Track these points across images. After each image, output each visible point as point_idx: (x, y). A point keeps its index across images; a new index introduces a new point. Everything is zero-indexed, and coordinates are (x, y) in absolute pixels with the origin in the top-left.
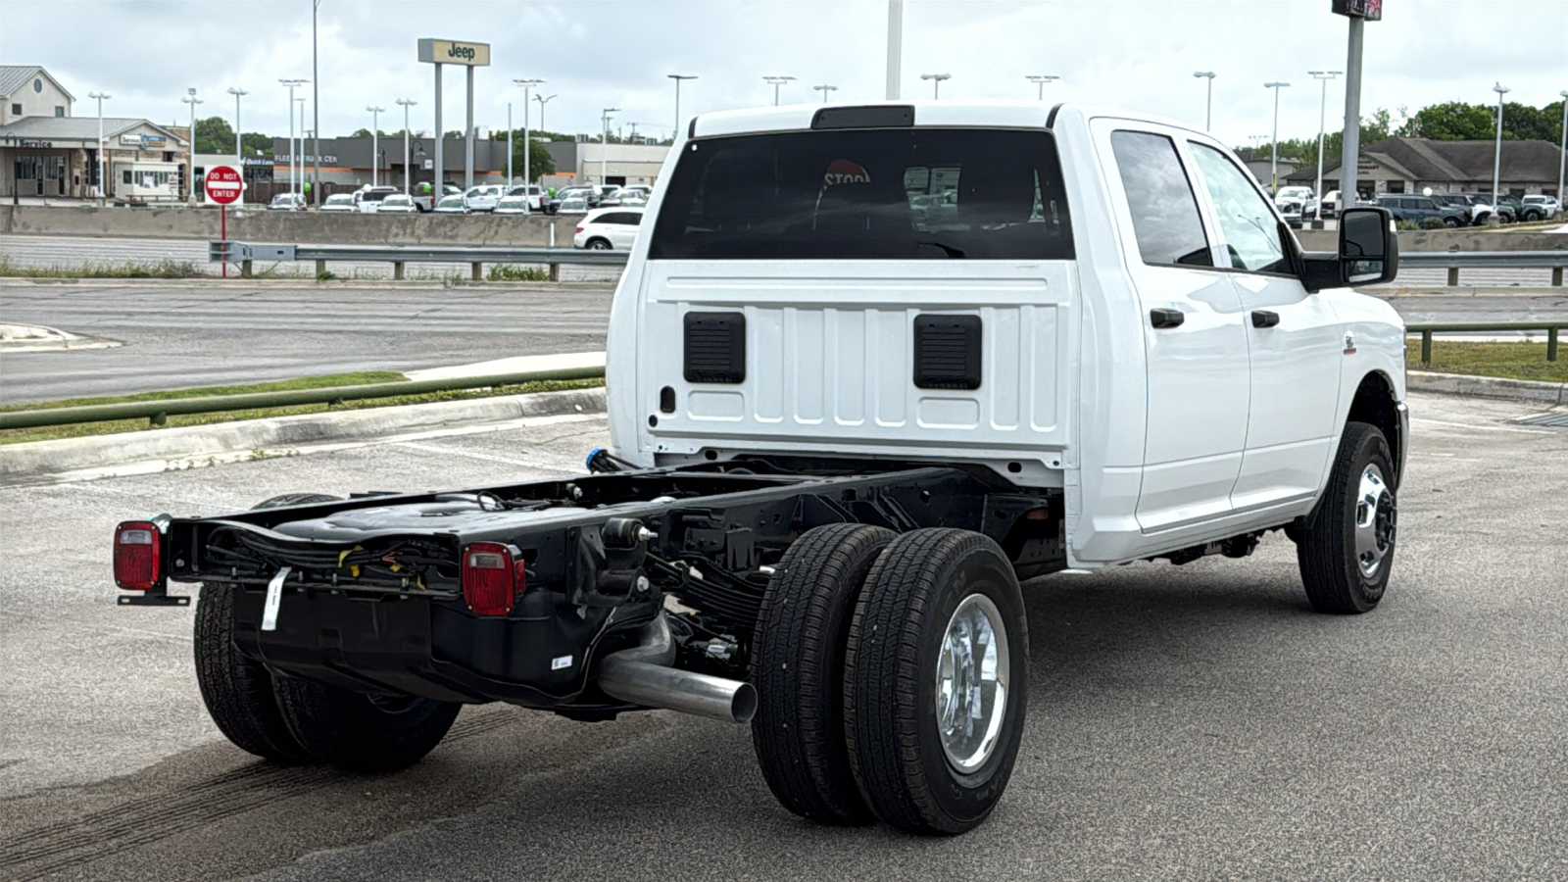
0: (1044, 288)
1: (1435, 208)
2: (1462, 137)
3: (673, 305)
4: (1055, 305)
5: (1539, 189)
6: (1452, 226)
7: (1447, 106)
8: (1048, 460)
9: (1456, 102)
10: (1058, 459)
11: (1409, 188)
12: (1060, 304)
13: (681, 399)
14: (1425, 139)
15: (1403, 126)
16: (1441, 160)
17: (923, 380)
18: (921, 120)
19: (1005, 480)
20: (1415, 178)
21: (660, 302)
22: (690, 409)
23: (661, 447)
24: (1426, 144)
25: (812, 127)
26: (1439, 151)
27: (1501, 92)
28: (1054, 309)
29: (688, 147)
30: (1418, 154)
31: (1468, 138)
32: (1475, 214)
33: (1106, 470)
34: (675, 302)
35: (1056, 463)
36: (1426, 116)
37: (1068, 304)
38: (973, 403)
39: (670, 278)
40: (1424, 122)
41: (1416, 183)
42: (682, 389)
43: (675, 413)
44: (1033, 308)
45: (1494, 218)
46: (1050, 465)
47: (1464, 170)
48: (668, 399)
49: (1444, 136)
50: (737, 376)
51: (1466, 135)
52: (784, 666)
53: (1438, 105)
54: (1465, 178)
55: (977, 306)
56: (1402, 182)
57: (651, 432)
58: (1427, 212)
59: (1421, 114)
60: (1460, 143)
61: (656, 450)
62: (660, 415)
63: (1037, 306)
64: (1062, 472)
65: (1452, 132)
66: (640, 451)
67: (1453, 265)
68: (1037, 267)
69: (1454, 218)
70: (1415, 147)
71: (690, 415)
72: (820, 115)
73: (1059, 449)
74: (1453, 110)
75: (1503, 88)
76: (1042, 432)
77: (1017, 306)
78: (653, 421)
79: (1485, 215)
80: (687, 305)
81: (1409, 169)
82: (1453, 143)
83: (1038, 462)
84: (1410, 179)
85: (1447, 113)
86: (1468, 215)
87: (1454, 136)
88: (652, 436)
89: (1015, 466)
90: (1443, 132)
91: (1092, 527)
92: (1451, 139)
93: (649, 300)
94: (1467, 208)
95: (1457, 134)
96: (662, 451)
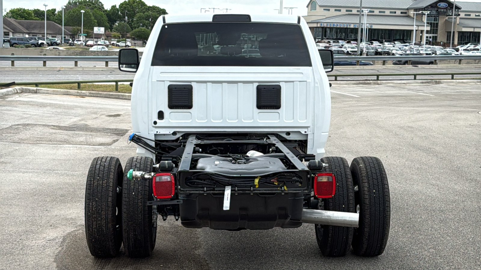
0: (302, 76)
1: (28, 41)
2: (24, 19)
3: (163, 82)
4: (306, 81)
5: (51, 36)
6: (33, 47)
7: (18, 9)
8: (303, 131)
9: (21, 8)
10: (306, 131)
11: (11, 34)
12: (308, 81)
13: (166, 115)
14: (14, 19)
15: (5, 14)
16: (20, 26)
17: (259, 107)
18: (253, 20)
19: (284, 138)
20: (13, 31)
21: (157, 81)
22: (170, 119)
23: (157, 132)
24: (15, 21)
25: (213, 21)
26: (19, 23)
27: (46, 6)
28: (305, 82)
29: (163, 27)
30: (13, 24)
31: (26, 19)
32: (39, 43)
33: (323, 134)
34: (164, 81)
35: (306, 132)
36: (12, 12)
37: (310, 81)
38: (278, 113)
39: (161, 73)
40: (12, 13)
41: (13, 33)
42: (167, 112)
43: (164, 119)
44: (298, 82)
45: (46, 45)
46: (303, 133)
47: (27, 29)
48: (161, 115)
49: (18, 18)
50: (190, 107)
51: (25, 18)
52: (343, 206)
53: (16, 8)
54: (29, 32)
55: (279, 82)
56: (9, 32)
57: (154, 127)
58: (25, 42)
59: (10, 11)
60: (23, 21)
61: (155, 133)
62: (158, 121)
63: (300, 81)
64: (307, 135)
65: (21, 17)
66: (149, 134)
67: (76, 60)
68: (299, 69)
69: (34, 44)
70: (11, 21)
71: (170, 120)
72: (215, 17)
73: (307, 127)
74: (20, 10)
75: (46, 5)
76: (302, 122)
77: (293, 82)
78: (155, 123)
79: (42, 44)
80: (169, 82)
81: (10, 28)
82: (21, 21)
83: (299, 132)
84: (11, 31)
85: (19, 11)
86: (38, 43)
87: (21, 18)
88: (154, 128)
89: (288, 133)
90: (18, 17)
91: (316, 151)
92: (21, 19)
93: (153, 80)
94: (37, 41)
95: (22, 18)
96: (158, 133)
